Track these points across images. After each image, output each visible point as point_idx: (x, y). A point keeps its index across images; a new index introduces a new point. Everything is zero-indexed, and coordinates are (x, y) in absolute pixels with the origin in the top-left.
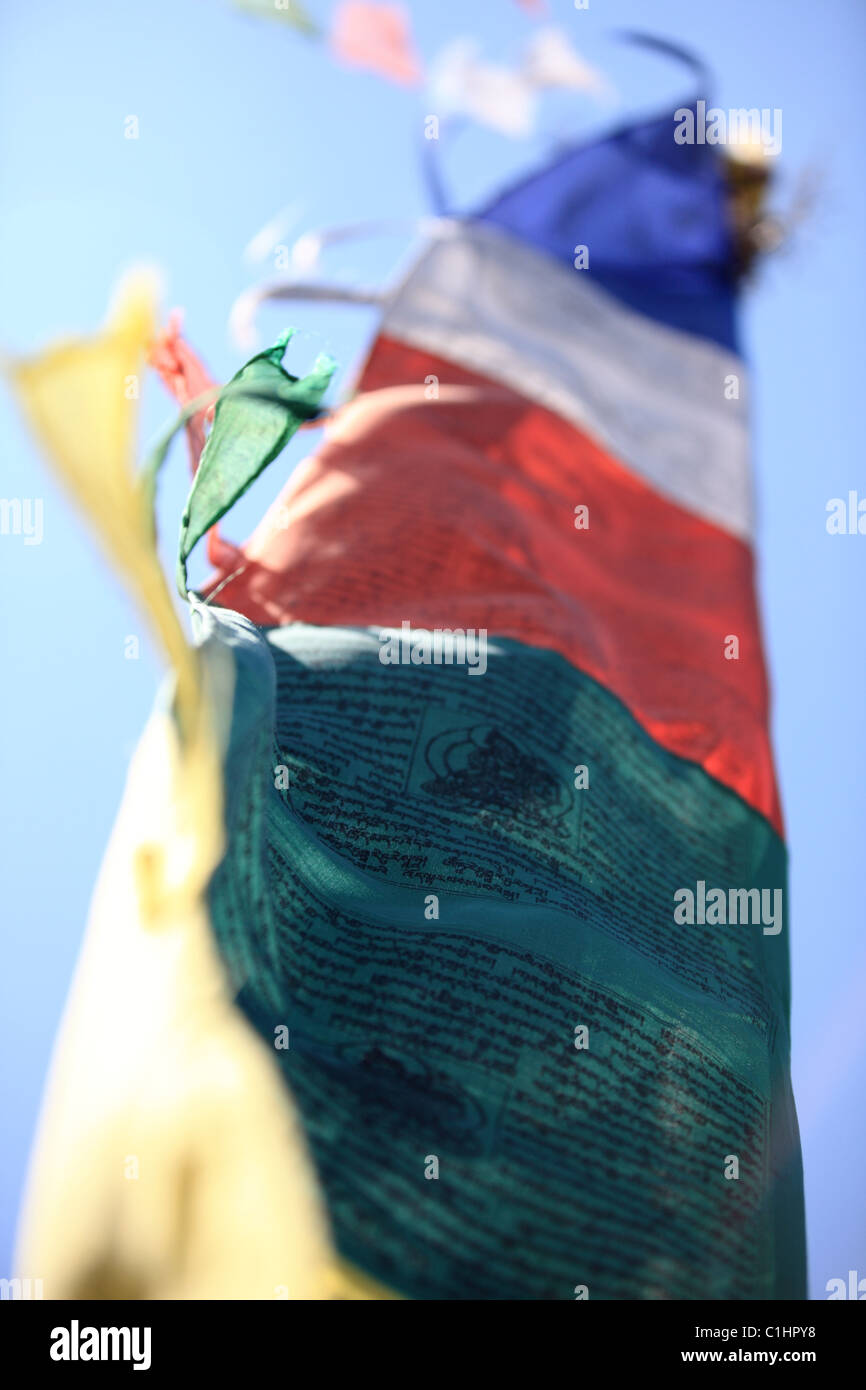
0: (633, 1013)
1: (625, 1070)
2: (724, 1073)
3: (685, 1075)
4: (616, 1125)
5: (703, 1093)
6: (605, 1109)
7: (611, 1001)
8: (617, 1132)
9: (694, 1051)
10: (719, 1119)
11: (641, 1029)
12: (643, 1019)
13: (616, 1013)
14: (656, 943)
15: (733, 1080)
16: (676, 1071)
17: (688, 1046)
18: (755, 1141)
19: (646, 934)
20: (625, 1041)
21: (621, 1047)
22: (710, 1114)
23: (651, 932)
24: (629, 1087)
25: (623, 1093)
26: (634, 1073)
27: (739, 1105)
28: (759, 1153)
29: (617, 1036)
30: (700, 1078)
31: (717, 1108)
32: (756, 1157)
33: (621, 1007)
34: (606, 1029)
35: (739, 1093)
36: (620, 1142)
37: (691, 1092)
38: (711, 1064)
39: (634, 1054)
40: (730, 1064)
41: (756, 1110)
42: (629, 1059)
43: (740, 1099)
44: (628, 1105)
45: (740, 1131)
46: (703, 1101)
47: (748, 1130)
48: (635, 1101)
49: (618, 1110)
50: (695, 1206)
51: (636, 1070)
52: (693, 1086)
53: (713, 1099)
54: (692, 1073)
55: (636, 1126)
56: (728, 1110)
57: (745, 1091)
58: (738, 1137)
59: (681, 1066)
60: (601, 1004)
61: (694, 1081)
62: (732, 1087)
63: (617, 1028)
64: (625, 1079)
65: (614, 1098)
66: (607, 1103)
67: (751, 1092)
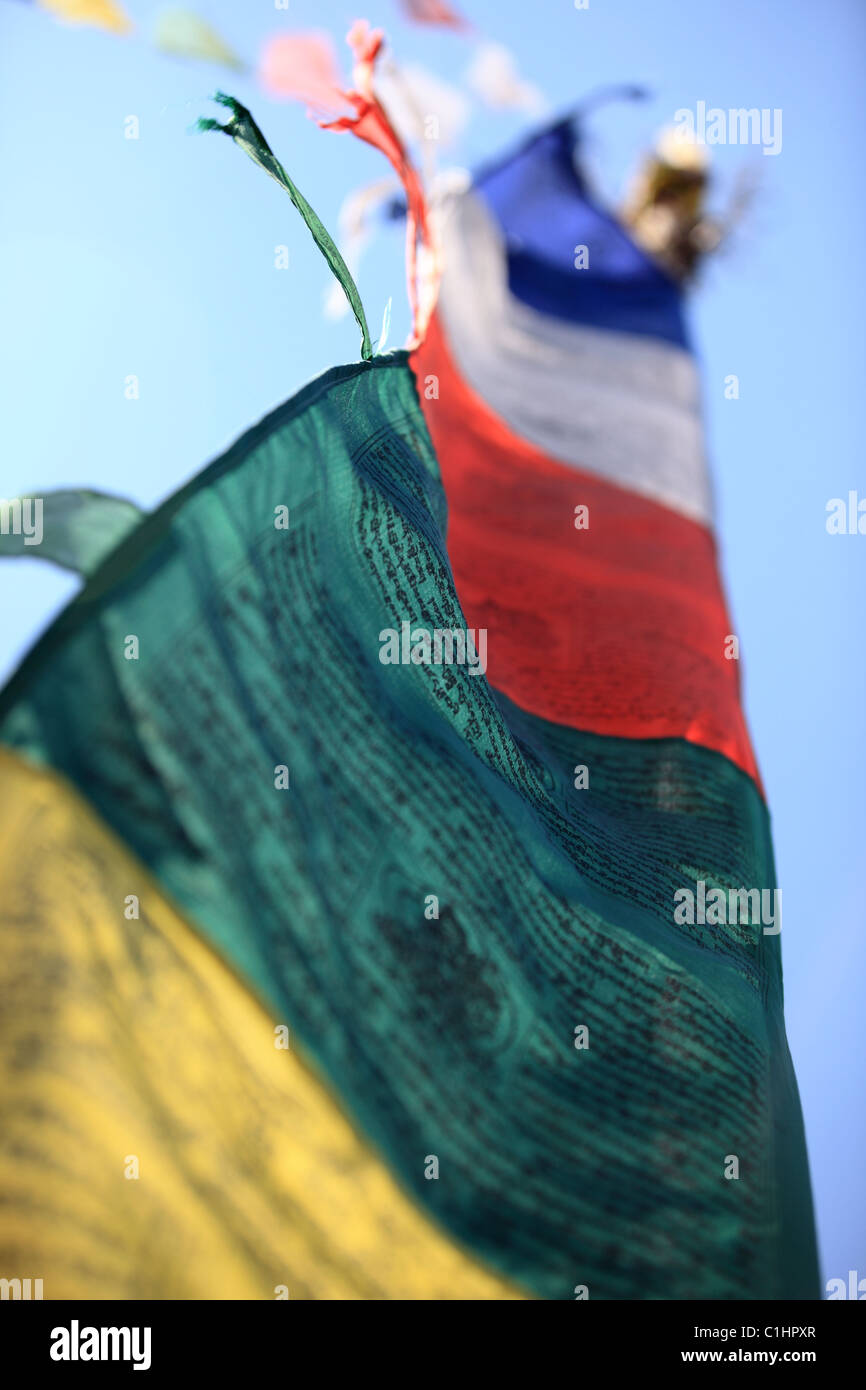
0: (638, 961)
1: (630, 1017)
2: (728, 1022)
3: (691, 1021)
4: (625, 1068)
5: (710, 1041)
6: (613, 1053)
7: (617, 946)
8: (628, 1076)
9: (700, 998)
10: (725, 1067)
11: (645, 977)
12: (647, 967)
13: (620, 960)
14: (656, 889)
15: (737, 1031)
16: (683, 1017)
17: (694, 993)
18: (758, 1092)
19: (646, 880)
20: (630, 990)
21: (625, 995)
22: (716, 1061)
23: (649, 879)
24: (635, 1033)
25: (630, 1039)
26: (639, 1020)
27: (742, 1053)
28: (761, 1103)
29: (621, 984)
30: (706, 1024)
31: (723, 1056)
32: (760, 1108)
33: (627, 953)
34: (611, 978)
35: (742, 1043)
36: (630, 1085)
37: (697, 1039)
38: (716, 1012)
39: (639, 1002)
40: (733, 1015)
41: (758, 1062)
42: (634, 1007)
43: (744, 1049)
44: (635, 1049)
45: (745, 1080)
46: (709, 1048)
47: (753, 1081)
48: (642, 1046)
49: (627, 1054)
50: (705, 1151)
51: (643, 1017)
52: (700, 1032)
53: (720, 1046)
54: (698, 1018)
55: (645, 1069)
56: (733, 1057)
57: (747, 1041)
58: (743, 1086)
59: (687, 1012)
60: (607, 951)
61: (701, 1028)
62: (736, 1037)
63: (621, 976)
64: (631, 1025)
65: (621, 1042)
66: (615, 1047)
67: (752, 1044)
